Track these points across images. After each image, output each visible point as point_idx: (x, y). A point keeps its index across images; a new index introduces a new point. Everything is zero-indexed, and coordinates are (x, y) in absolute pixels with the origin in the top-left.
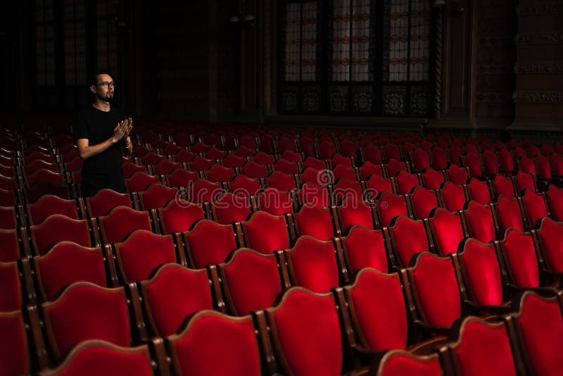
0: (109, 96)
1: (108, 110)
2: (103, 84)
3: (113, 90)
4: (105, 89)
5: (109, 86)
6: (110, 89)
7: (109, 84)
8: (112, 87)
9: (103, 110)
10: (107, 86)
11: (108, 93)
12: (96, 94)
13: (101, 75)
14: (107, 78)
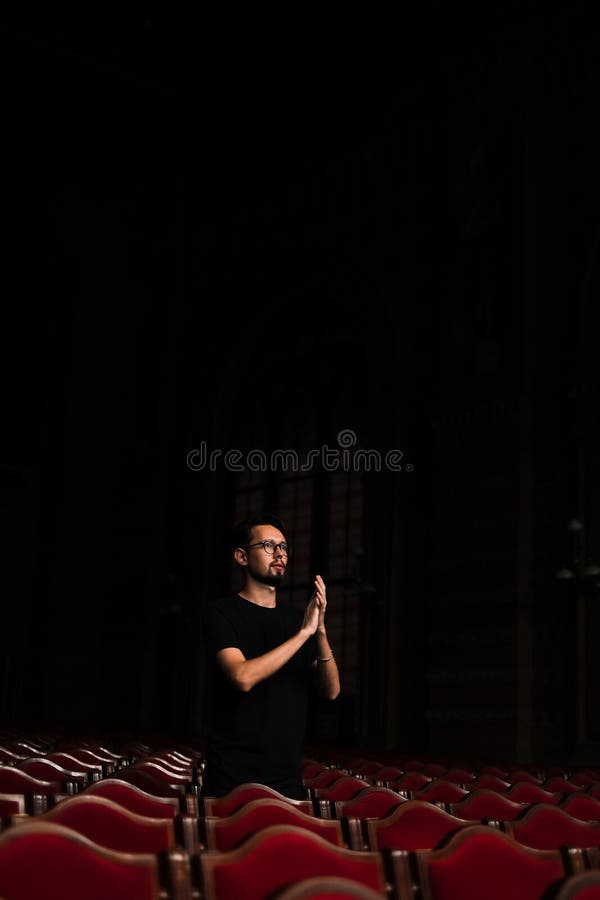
0: (274, 573)
1: (272, 605)
2: (264, 545)
3: (284, 560)
4: (267, 557)
5: (275, 549)
6: (277, 557)
7: (275, 547)
8: (283, 553)
9: (261, 604)
10: (270, 550)
11: (271, 565)
12: (248, 566)
13: (260, 527)
14: (272, 534)
